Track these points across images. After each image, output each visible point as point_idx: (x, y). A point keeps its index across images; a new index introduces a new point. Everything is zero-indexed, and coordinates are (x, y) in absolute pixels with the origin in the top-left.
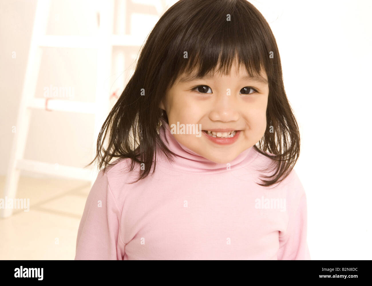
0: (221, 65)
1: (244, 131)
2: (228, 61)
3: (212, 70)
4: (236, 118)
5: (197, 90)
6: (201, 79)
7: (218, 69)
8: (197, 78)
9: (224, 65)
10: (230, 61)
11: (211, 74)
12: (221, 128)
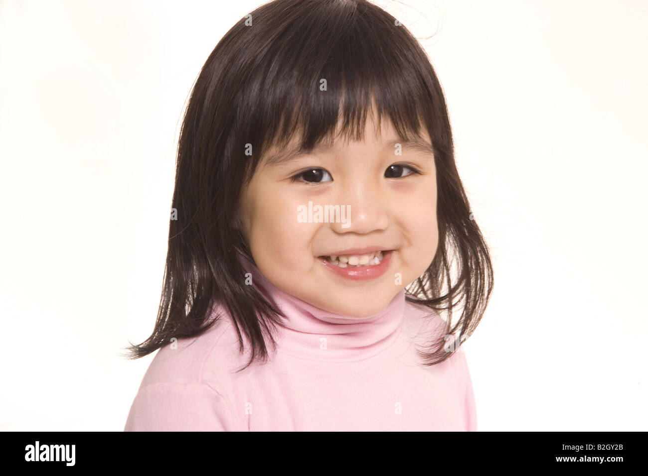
0: (346, 120)
1: (398, 250)
2: (358, 111)
3: (328, 134)
4: (382, 223)
5: (302, 179)
6: (309, 153)
7: (340, 130)
8: (301, 154)
9: (350, 120)
10: (362, 112)
11: (327, 141)
12: (357, 247)
